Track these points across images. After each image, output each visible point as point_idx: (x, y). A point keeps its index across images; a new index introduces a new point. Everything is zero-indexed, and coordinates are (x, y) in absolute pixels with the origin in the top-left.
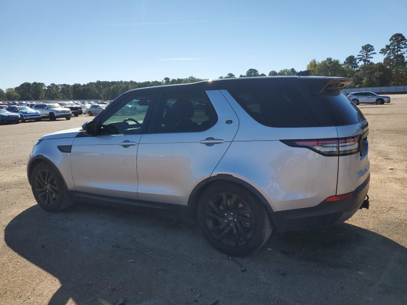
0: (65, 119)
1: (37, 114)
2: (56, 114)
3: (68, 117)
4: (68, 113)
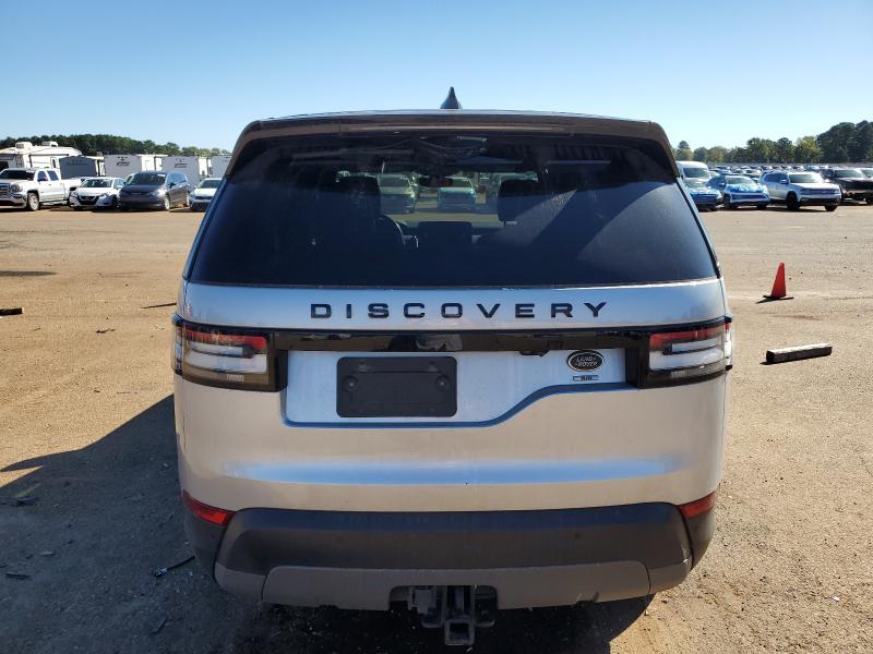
0: (823, 208)
1: (759, 195)
2: (800, 197)
3: (830, 205)
4: (829, 196)
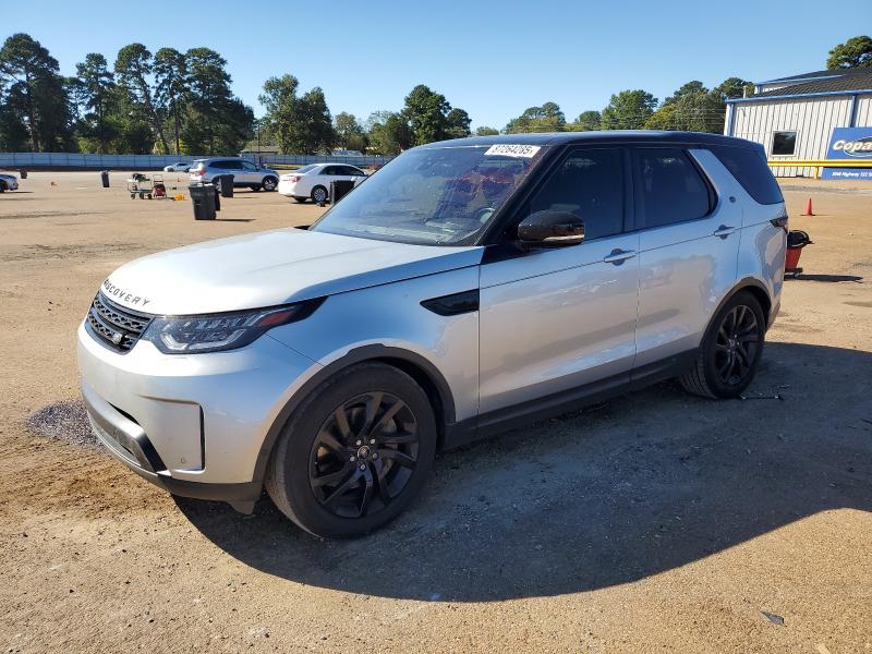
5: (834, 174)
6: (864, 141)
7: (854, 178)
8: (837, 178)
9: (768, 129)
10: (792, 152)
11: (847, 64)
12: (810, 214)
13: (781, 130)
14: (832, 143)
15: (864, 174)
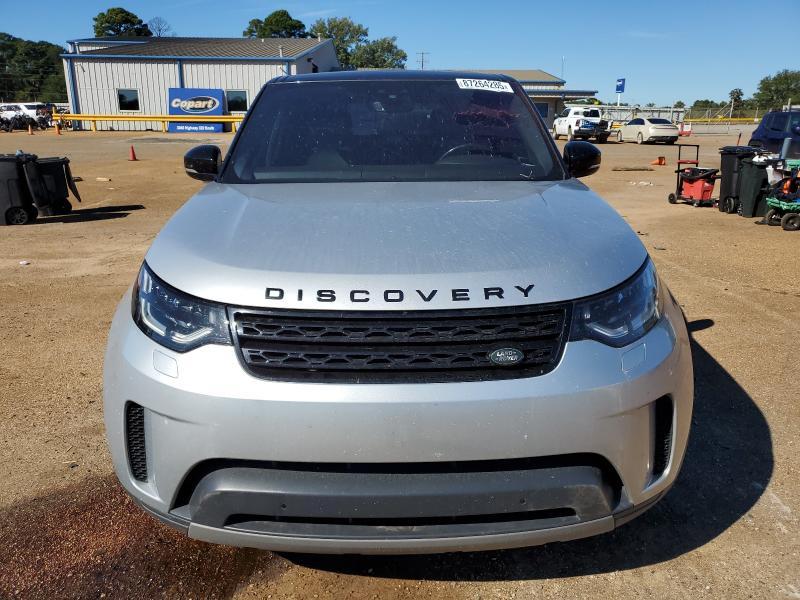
5: (179, 128)
6: (195, 100)
7: (193, 131)
8: (181, 131)
9: (111, 87)
10: (138, 109)
11: (111, 32)
12: (135, 159)
13: (122, 87)
14: (170, 102)
15: (202, 128)
